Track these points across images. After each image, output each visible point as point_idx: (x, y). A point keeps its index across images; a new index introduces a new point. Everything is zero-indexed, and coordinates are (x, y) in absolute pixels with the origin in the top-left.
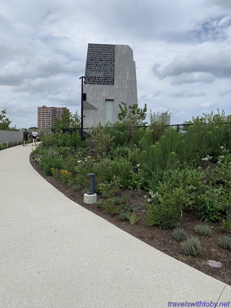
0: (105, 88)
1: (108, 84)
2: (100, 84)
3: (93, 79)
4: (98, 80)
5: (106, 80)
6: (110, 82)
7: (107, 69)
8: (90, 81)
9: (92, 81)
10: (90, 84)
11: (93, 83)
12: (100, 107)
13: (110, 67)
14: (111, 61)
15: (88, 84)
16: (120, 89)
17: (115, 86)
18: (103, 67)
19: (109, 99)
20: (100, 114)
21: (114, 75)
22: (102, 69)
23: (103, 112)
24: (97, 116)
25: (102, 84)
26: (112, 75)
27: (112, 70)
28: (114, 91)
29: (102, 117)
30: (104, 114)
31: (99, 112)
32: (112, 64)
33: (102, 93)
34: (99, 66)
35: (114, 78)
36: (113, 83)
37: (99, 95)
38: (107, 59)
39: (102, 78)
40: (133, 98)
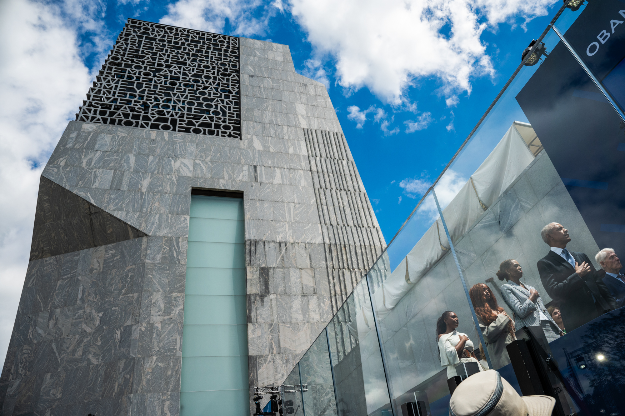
0: (192, 142)
1: (211, 133)
2: (166, 128)
3: (132, 110)
4: (157, 116)
5: (197, 118)
6: (217, 126)
7: (205, 88)
8: (112, 114)
9: (126, 116)
10: (113, 122)
11: (128, 124)
12: (158, 223)
13: (218, 84)
14: (226, 70)
15: (101, 123)
16: (273, 152)
17: (246, 142)
18: (189, 81)
19: (217, 187)
20: (153, 259)
21: (240, 109)
22: (180, 86)
23: (174, 252)
24: (127, 276)
25: (177, 129)
26: (227, 106)
27: (227, 93)
28: (243, 157)
29: (168, 278)
30: (179, 260)
31: (148, 252)
32: (230, 78)
33: (173, 162)
34: (169, 75)
35: (239, 116)
36: (233, 130)
37: (155, 168)
38: (206, 64)
39: (177, 111)
40: (343, 193)
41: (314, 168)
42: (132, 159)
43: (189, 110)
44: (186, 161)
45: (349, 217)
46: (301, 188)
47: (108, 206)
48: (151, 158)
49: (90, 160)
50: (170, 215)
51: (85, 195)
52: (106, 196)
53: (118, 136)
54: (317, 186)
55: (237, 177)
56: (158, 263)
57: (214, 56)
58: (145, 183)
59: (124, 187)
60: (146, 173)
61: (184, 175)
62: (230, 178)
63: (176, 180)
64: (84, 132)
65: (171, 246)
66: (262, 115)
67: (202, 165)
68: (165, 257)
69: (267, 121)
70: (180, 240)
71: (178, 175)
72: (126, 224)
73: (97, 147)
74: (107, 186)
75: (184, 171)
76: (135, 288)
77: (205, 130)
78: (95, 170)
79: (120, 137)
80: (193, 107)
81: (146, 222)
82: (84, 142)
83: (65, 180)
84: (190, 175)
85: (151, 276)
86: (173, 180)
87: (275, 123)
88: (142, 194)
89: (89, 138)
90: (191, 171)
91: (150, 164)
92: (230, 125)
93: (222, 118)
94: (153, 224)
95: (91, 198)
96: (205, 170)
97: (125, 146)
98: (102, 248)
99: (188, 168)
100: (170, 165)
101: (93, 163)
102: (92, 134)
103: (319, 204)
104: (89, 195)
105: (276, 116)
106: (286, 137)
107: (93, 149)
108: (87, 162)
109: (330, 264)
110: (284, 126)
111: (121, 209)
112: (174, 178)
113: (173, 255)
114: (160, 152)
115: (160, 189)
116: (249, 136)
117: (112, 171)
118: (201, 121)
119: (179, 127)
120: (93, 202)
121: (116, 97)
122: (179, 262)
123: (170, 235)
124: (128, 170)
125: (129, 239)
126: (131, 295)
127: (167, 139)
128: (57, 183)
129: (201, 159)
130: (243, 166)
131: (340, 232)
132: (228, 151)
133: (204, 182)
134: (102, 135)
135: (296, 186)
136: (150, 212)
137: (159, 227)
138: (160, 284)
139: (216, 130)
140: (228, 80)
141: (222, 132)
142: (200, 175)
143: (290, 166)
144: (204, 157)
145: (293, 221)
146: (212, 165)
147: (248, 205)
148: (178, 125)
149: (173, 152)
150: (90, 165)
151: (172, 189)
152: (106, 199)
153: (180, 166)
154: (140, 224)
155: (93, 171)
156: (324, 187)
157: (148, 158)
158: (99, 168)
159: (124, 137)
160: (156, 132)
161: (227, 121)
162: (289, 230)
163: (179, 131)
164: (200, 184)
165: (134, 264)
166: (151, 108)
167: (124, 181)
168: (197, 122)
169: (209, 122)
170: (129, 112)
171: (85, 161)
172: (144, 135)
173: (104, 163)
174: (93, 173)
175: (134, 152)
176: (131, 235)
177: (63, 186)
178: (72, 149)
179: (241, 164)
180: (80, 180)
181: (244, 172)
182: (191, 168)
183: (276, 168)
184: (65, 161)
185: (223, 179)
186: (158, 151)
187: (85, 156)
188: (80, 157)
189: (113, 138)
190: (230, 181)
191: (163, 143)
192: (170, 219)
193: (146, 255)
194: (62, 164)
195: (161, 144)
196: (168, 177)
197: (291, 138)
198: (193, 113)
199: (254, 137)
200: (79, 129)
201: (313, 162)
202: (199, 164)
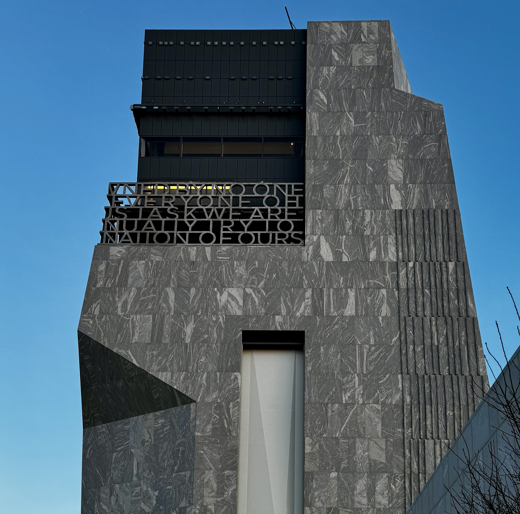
0: (240, 258)
1: (265, 239)
2: (207, 239)
3: (164, 213)
4: (195, 220)
5: (246, 215)
6: (273, 226)
8: (141, 224)
9: (158, 225)
10: (144, 240)
11: (162, 239)
12: (206, 384)
15: (129, 242)
16: (346, 262)
17: (311, 248)
19: (272, 329)
20: (203, 431)
21: (303, 187)
23: (225, 421)
24: (179, 450)
25: (222, 239)
28: (306, 277)
29: (219, 454)
30: (230, 431)
31: (198, 422)
33: (218, 295)
35: (302, 202)
36: (293, 230)
37: (199, 307)
39: (219, 207)
40: (441, 320)
41: (403, 284)
42: (172, 296)
44: (234, 292)
45: (443, 362)
46: (380, 318)
47: (151, 366)
48: (193, 291)
49: (125, 303)
50: (218, 373)
51: (125, 353)
52: (148, 353)
53: (152, 262)
54: (404, 314)
55: (298, 309)
56: (208, 436)
58: (189, 331)
59: (166, 339)
60: (189, 315)
61: (232, 314)
62: (288, 312)
63: (224, 323)
64: (112, 261)
65: (221, 415)
66: (336, 195)
67: (254, 295)
68: (216, 428)
69: (341, 204)
70: (231, 406)
71: (225, 314)
72: (172, 388)
73: (130, 280)
74: (148, 339)
75: (232, 307)
76: (187, 466)
77: (256, 235)
78: (132, 316)
79: (154, 262)
80: (241, 196)
81: (193, 385)
82: (114, 277)
83: (102, 335)
84: (239, 313)
85: (202, 452)
86: (220, 323)
87: (353, 208)
88: (187, 344)
89: (120, 270)
90: (241, 306)
91: (193, 302)
92: (290, 221)
93: (279, 208)
94: (201, 386)
95: (132, 357)
96: (257, 303)
97: (161, 277)
98: (151, 416)
99: (237, 303)
100: (216, 300)
101: (129, 307)
102: (122, 261)
103: (403, 343)
104: (130, 353)
105: (355, 193)
106: (367, 232)
107: (126, 285)
108: (122, 305)
109: (408, 432)
110: (366, 211)
111: (164, 369)
112: (221, 320)
113: (223, 425)
114: (203, 281)
115: (205, 337)
116: (315, 238)
117: (151, 316)
118: (251, 220)
120: (135, 362)
121: (142, 194)
122: (230, 434)
123: (219, 401)
124: (169, 313)
125: (177, 406)
126: (183, 473)
127: (209, 259)
128: (95, 339)
129: (253, 286)
130: (305, 291)
131: (427, 385)
132: (287, 269)
133: (256, 321)
134: (134, 262)
135: (374, 316)
136: (197, 371)
137: (207, 391)
138: (212, 460)
139: (271, 233)
141: (279, 236)
142: (251, 311)
143: (369, 283)
144: (256, 282)
145: (365, 372)
146: (266, 294)
148: (222, 232)
149: (218, 279)
150: (125, 312)
151: (219, 336)
152: (148, 357)
153: (228, 301)
154: (187, 388)
155: (131, 318)
156: (413, 315)
157: (189, 292)
158: (136, 314)
159: (159, 262)
160: (195, 248)
161: (287, 214)
162: (359, 385)
163: (224, 242)
164: (252, 326)
165: (184, 436)
166: (186, 207)
167: (165, 330)
168: (246, 223)
169: (263, 219)
170: (161, 219)
171: (120, 305)
172: (182, 256)
173: (141, 306)
174: (130, 321)
175: (172, 286)
176: (179, 401)
177: (102, 342)
178: (103, 288)
179: (303, 287)
180: (118, 333)
181: (306, 300)
182: (241, 303)
183: (349, 290)
184: (99, 306)
185: (279, 314)
186: (201, 279)
187: (119, 297)
188: (114, 298)
189: (147, 265)
190: (288, 317)
191: (206, 266)
192: (218, 378)
193: (195, 426)
194: (97, 312)
195: (203, 268)
196: (214, 319)
197: (375, 233)
198: (240, 207)
199: (322, 239)
200: (106, 256)
201: (403, 273)
202: (251, 294)
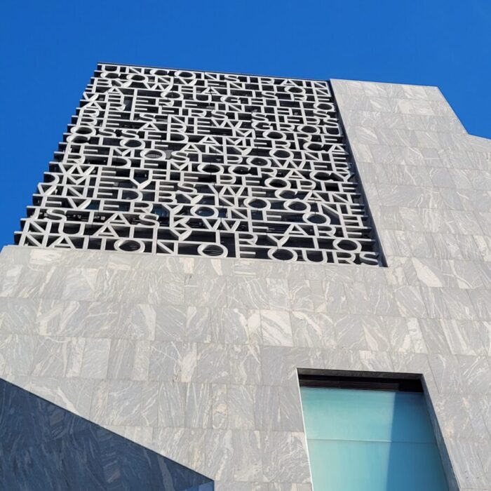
0: (277, 276)
1: (316, 257)
2: (212, 251)
3: (134, 220)
4: (190, 230)
5: (278, 230)
6: (325, 244)
8: (90, 230)
9: (123, 232)
10: (95, 245)
11: (128, 247)
12: (231, 450)
13: (307, 166)
14: (316, 138)
15: (69, 247)
16: (467, 290)
17: (399, 271)
18: (244, 162)
19: (358, 369)
22: (226, 171)
25: (238, 252)
26: (338, 205)
27: (331, 181)
32: (330, 152)
33: (242, 318)
34: (200, 154)
36: (363, 250)
37: (205, 332)
38: (271, 129)
39: (230, 218)
42: (150, 314)
43: (257, 215)
44: (272, 315)
47: (108, 415)
48: (192, 311)
49: (56, 320)
50: (257, 433)
51: (51, 393)
52: (99, 393)
53: (111, 271)
55: (399, 344)
57: (285, 116)
58: (188, 364)
59: (141, 374)
60: (186, 342)
61: (274, 345)
62: (383, 347)
63: (258, 356)
64: (35, 266)
66: (421, 218)
67: (310, 321)
71: (260, 345)
73: (67, 292)
74: (100, 374)
75: (271, 335)
77: (299, 253)
78: (68, 339)
79: (115, 272)
80: (264, 210)
81: (203, 450)
82: (37, 286)
84: (287, 343)
86: (252, 355)
87: (453, 233)
88: (184, 386)
89: (48, 277)
90: (288, 335)
91: (192, 324)
92: (354, 240)
94: (221, 453)
95: (66, 400)
96: (319, 333)
97: (128, 290)
99: (281, 330)
100: (238, 324)
101: (62, 326)
102: (54, 268)
104: (60, 392)
105: (451, 218)
107: (58, 297)
108: (49, 324)
110: (476, 237)
111: (138, 422)
112: (252, 351)
114: (210, 299)
115: (223, 375)
116: (403, 260)
117: (108, 342)
118: (287, 235)
119: (242, 249)
120: (70, 407)
121: (95, 197)
123: (265, 480)
124: (144, 338)
127: (219, 273)
129: (306, 309)
130: (406, 320)
132: (363, 292)
133: (323, 356)
134: (77, 270)
137: (237, 461)
139: (324, 251)
140: (326, 157)
141: (339, 255)
142: (310, 342)
144: (311, 306)
146: (334, 321)
147: (442, 404)
148: (238, 246)
149: (239, 297)
150: (55, 332)
151: (251, 374)
152: (101, 401)
153: (261, 326)
154: (190, 455)
155: (66, 342)
157: (185, 311)
158: (77, 336)
159: (125, 272)
161: (345, 233)
163: (242, 256)
164: (316, 363)
166: (173, 216)
167: (137, 360)
168: (279, 238)
169: (306, 235)
170: (128, 225)
171: (44, 322)
172: (169, 266)
173: (87, 325)
174: (65, 347)
175: (150, 301)
176: (169, 482)
178: (13, 298)
179: (399, 315)
180: (37, 362)
181: (411, 333)
182: (288, 330)
185: (367, 348)
186: (206, 297)
187: (43, 312)
188: (33, 314)
189: (101, 274)
190: (385, 353)
191: (214, 281)
192: (259, 440)
195: (209, 284)
196: (238, 349)
198: (265, 220)
199: (415, 261)
200: (24, 260)
202: (305, 319)
